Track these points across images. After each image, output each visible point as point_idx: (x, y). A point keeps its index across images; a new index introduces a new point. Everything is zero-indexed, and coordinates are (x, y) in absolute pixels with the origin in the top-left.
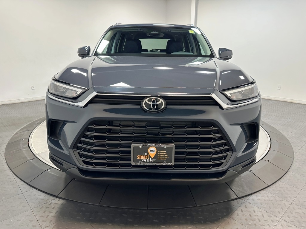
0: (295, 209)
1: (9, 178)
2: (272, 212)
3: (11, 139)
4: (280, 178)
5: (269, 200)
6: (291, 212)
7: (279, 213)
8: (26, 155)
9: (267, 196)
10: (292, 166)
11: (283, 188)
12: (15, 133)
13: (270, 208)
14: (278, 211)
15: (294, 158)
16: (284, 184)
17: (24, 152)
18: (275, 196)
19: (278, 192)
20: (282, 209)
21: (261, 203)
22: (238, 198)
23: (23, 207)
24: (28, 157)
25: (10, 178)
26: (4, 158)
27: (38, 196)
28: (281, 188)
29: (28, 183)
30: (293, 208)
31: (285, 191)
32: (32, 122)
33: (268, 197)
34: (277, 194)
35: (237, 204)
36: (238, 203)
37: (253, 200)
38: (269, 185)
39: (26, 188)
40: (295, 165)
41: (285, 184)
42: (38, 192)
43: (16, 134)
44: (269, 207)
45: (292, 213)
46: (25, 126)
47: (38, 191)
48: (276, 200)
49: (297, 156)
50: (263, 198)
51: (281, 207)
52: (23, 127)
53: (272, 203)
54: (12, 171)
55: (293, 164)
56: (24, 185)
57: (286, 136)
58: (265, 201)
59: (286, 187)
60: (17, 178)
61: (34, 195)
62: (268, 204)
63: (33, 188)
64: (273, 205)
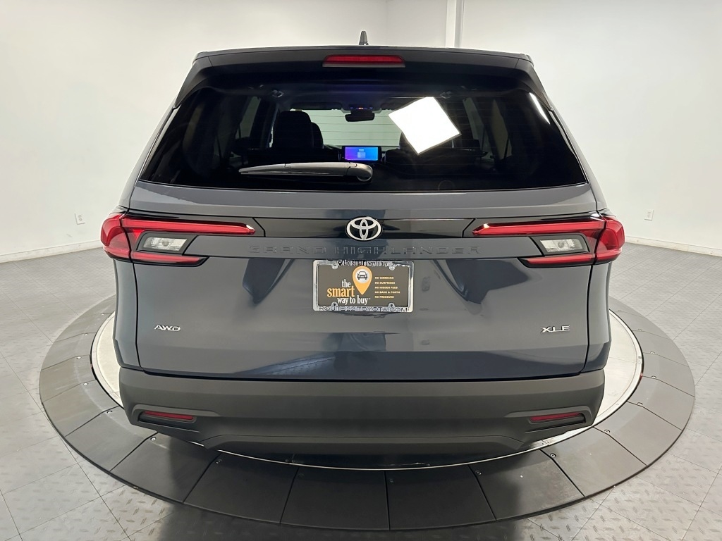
0: (707, 522)
1: (62, 459)
2: (659, 529)
3: (48, 357)
4: (671, 446)
5: (652, 501)
6: (700, 529)
7: (676, 532)
8: (93, 399)
9: (646, 491)
10: (693, 416)
11: (677, 470)
12: (54, 339)
13: (656, 521)
14: (673, 528)
15: (696, 396)
16: (679, 460)
17: (86, 390)
18: (662, 491)
19: (669, 479)
20: (681, 522)
21: (634, 508)
22: (585, 498)
23: (108, 531)
24: (98, 406)
25: (66, 460)
26: (41, 406)
27: (139, 504)
28: (672, 469)
29: (109, 470)
30: (704, 519)
31: (683, 479)
32: (87, 310)
33: (648, 494)
34: (667, 485)
35: (582, 512)
36: (584, 509)
37: (617, 501)
38: (648, 464)
39: (105, 483)
40: (700, 413)
41: (683, 461)
42: (136, 493)
43: (56, 342)
44: (653, 518)
45: (703, 532)
46: (74, 319)
47: (137, 491)
48: (665, 500)
49: (700, 390)
50: (638, 496)
51: (679, 518)
52: (70, 322)
53: (659, 509)
54: (66, 441)
55: (695, 411)
56: (100, 475)
57: (672, 338)
58: (642, 503)
59: (684, 469)
60: (81, 458)
61: (129, 502)
62: (650, 510)
63: (122, 484)
64: (661, 512)
